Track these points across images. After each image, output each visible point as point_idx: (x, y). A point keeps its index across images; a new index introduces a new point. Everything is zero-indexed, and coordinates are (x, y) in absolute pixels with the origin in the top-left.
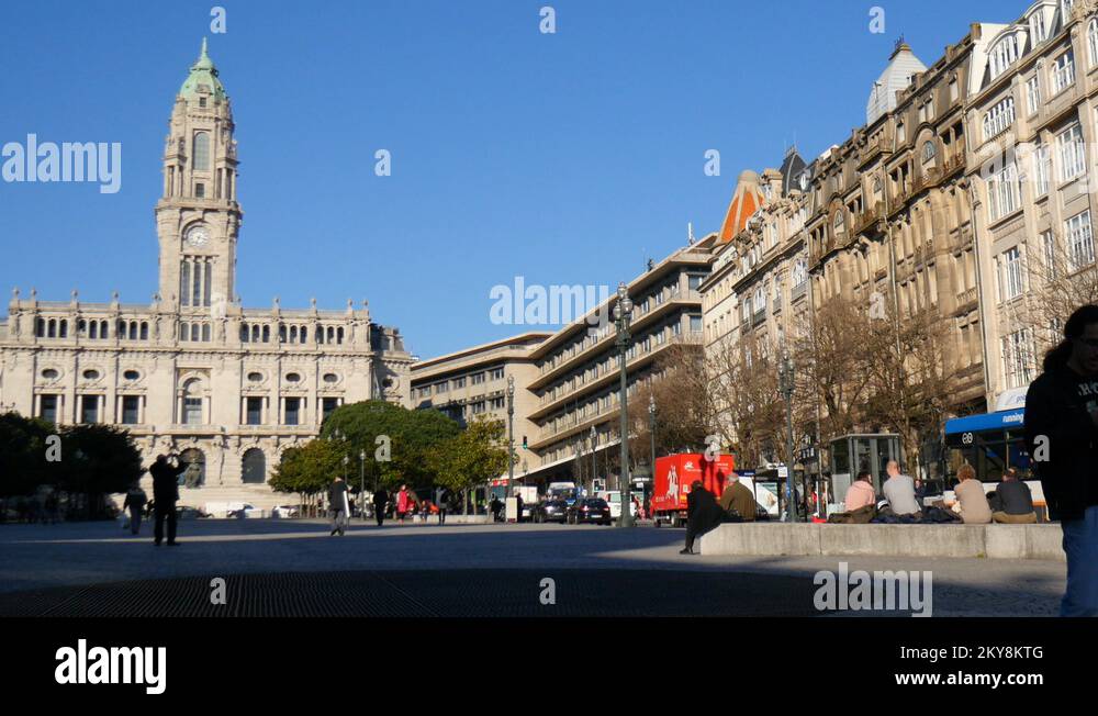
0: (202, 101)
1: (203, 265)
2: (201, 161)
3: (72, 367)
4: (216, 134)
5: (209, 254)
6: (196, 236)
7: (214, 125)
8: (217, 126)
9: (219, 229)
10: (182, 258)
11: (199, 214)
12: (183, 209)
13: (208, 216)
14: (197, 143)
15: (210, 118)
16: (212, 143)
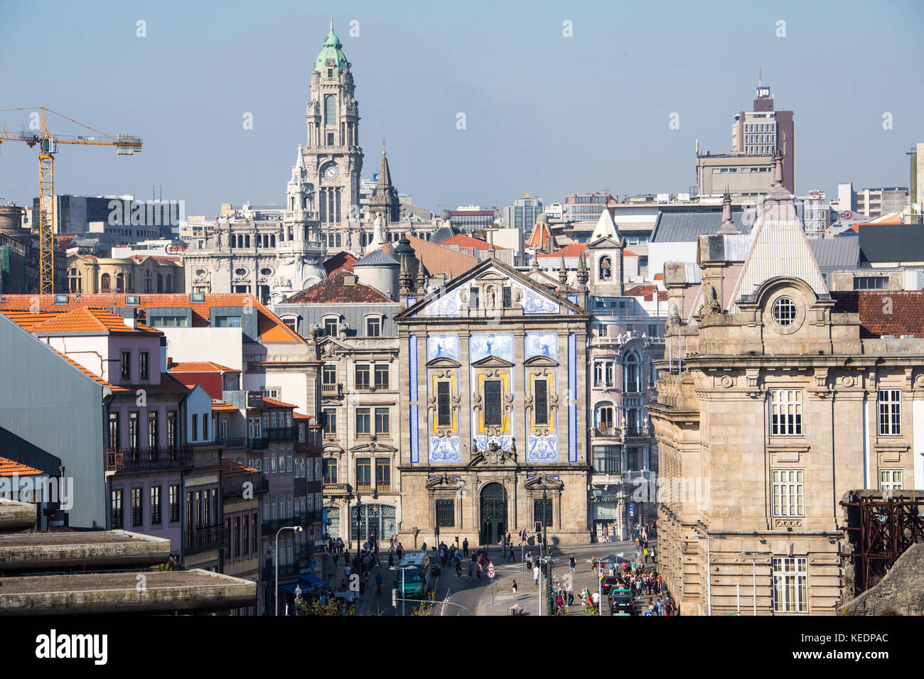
0: (330, 72)
1: (335, 193)
2: (331, 117)
3: (254, 268)
4: (340, 97)
5: (338, 186)
6: (330, 172)
7: (338, 90)
8: (340, 91)
9: (343, 167)
10: (320, 189)
11: (330, 158)
12: (319, 156)
13: (337, 160)
14: (328, 103)
15: (336, 85)
16: (337, 103)
